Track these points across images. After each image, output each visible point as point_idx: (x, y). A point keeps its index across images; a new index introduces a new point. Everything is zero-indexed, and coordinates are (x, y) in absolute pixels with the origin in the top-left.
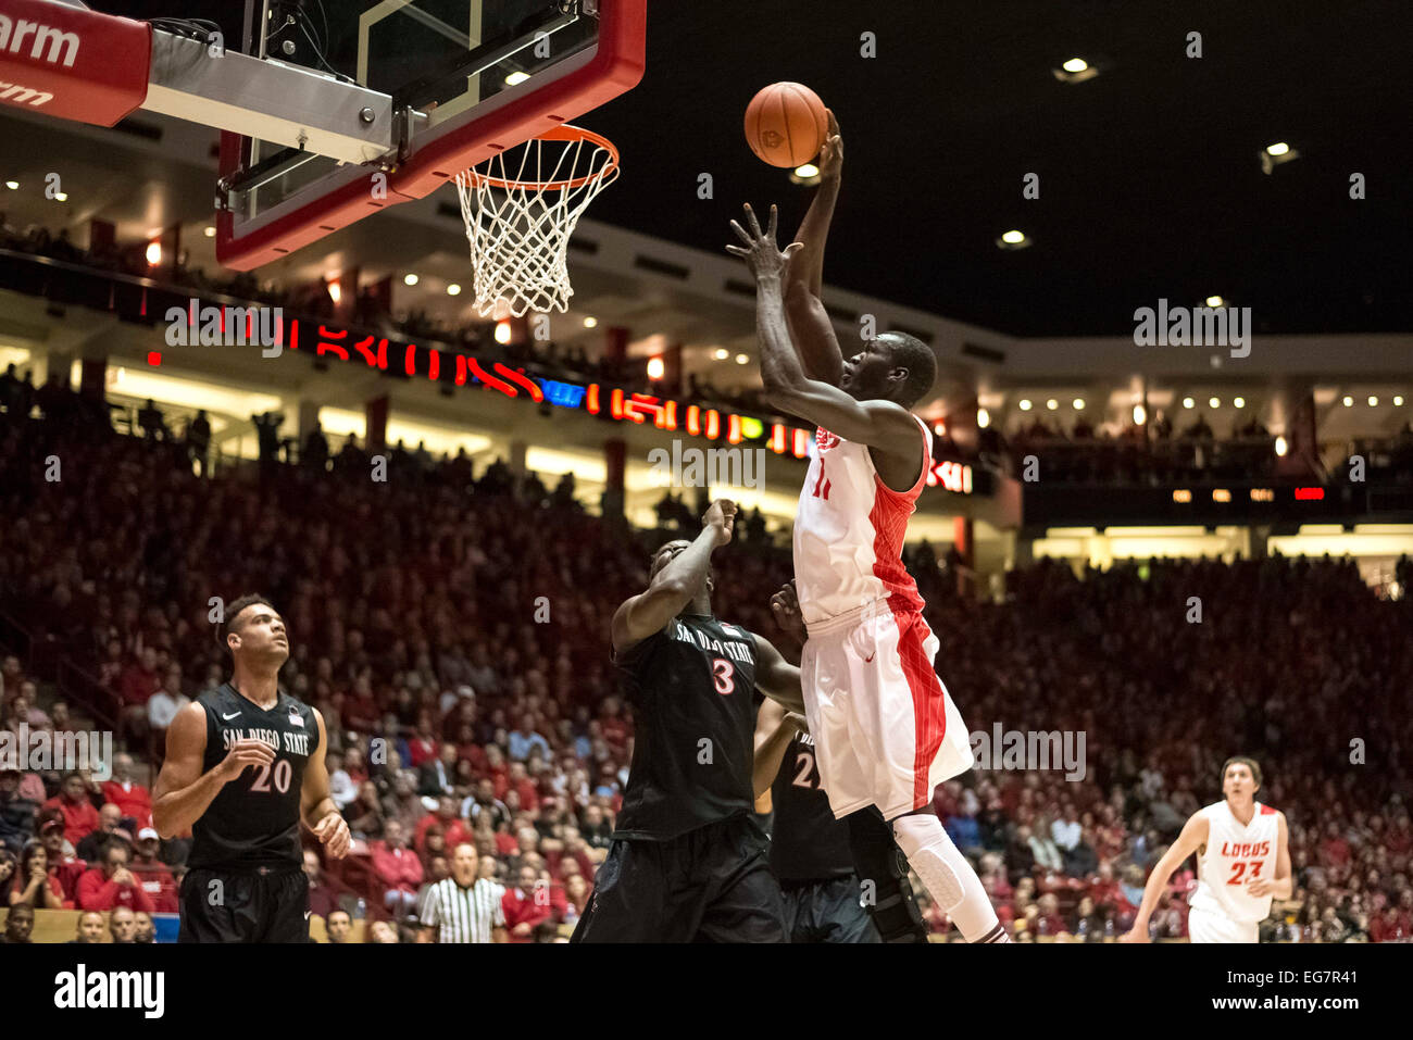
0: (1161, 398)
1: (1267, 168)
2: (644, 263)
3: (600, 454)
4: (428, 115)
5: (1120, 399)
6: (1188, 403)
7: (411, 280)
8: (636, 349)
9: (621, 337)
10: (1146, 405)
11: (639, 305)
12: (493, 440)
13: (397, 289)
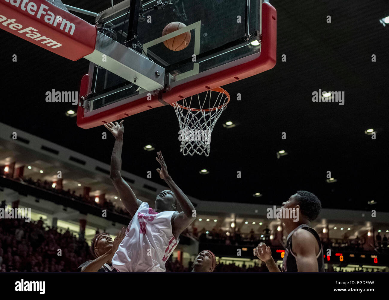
0: (239, 221)
1: (278, 157)
2: (98, 169)
3: (79, 224)
4: (175, 77)
5: (227, 220)
6: (247, 223)
7: (30, 168)
8: (92, 194)
9: (88, 190)
10: (235, 222)
11: (95, 181)
12: (47, 216)
13: (25, 169)
